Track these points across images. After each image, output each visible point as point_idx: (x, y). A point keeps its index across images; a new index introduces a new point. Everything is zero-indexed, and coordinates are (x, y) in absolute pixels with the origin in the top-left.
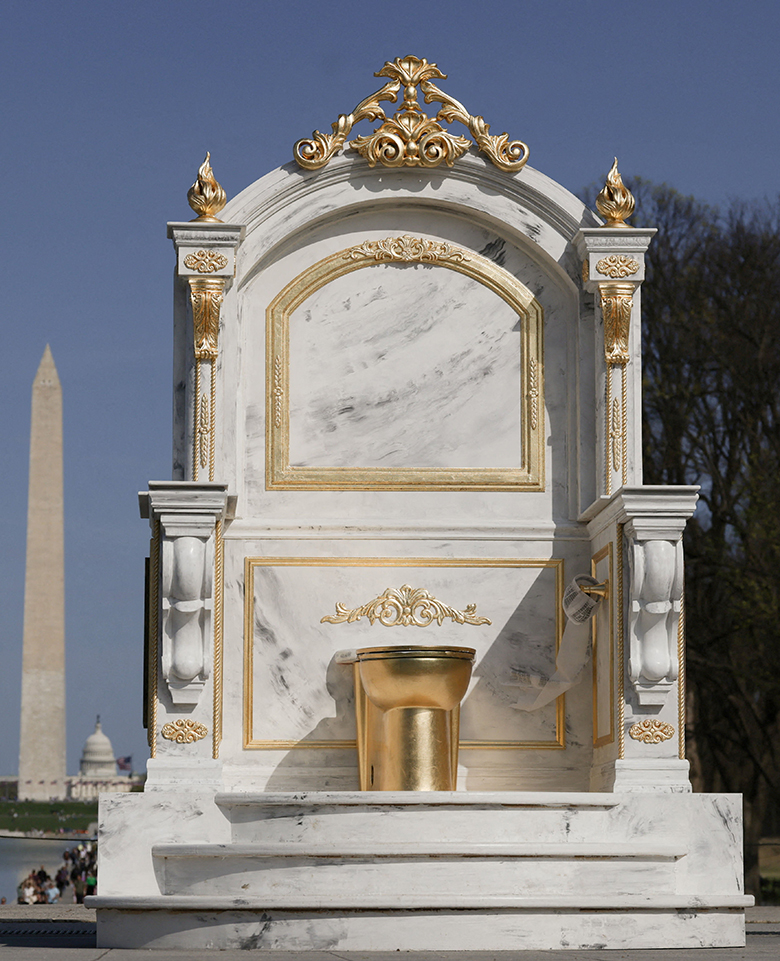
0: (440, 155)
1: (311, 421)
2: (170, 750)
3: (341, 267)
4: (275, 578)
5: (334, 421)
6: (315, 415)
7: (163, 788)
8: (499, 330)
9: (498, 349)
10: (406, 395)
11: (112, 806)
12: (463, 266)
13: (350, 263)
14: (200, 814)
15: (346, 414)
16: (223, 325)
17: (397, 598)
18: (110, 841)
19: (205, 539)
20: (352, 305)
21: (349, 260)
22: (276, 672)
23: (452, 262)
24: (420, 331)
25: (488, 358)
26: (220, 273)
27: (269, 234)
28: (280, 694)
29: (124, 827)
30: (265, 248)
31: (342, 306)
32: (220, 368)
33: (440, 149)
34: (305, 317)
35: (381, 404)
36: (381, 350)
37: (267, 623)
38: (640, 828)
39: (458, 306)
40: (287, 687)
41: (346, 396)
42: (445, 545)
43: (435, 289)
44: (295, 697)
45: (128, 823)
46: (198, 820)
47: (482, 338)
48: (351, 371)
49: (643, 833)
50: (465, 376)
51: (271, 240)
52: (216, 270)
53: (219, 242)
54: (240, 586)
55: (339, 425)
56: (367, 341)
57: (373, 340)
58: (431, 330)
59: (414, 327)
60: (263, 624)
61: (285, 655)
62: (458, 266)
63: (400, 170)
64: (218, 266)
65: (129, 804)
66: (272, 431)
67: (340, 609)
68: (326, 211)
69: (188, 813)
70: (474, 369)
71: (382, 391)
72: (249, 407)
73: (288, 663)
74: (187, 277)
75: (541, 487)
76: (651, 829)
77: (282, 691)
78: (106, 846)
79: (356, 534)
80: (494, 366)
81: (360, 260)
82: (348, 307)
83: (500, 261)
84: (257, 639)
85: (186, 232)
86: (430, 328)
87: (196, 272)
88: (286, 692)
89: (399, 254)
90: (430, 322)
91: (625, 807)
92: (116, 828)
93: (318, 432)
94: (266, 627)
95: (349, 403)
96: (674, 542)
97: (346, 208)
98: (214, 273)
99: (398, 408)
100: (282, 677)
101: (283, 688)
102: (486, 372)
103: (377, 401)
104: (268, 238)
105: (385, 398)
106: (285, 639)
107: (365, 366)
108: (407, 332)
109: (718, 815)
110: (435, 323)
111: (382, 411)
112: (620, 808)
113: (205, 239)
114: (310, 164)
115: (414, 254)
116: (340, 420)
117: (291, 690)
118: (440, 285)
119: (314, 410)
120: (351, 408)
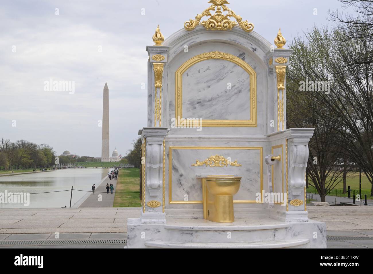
0: (228, 27)
1: (188, 106)
2: (149, 210)
3: (197, 60)
4: (178, 153)
5: (195, 106)
6: (190, 104)
7: (147, 222)
8: (244, 79)
9: (243, 85)
10: (216, 98)
11: (132, 230)
12: (233, 60)
13: (200, 59)
14: (159, 232)
15: (199, 104)
16: (163, 77)
17: (214, 159)
18: (131, 241)
19: (161, 145)
20: (200, 72)
21: (200, 58)
22: (178, 180)
23: (230, 59)
24: (220, 80)
25: (240, 88)
26: (163, 61)
27: (176, 50)
28: (180, 187)
29: (135, 236)
30: (175, 54)
31: (197, 72)
32: (162, 90)
33: (228, 25)
34: (186, 75)
35: (209, 101)
36: (209, 85)
37: (176, 166)
38: (295, 234)
39: (232, 72)
40: (182, 185)
41: (199, 99)
42: (228, 143)
43: (225, 67)
44: (184, 188)
45: (137, 235)
46: (158, 234)
47: (238, 81)
48: (200, 91)
49: (296, 236)
50: (233, 93)
51: (177, 52)
52: (162, 60)
53: (162, 52)
54: (168, 155)
55: (197, 107)
56: (205, 82)
57: (207, 82)
58: (224, 80)
59: (219, 77)
60: (174, 166)
61: (181, 175)
62: (231, 61)
63: (216, 31)
64: (162, 59)
65: (137, 229)
66: (177, 109)
67: (197, 162)
68: (193, 43)
69: (156, 231)
70: (236, 91)
71: (209, 97)
72: (170, 102)
73: (182, 178)
74: (153, 62)
75: (256, 126)
76: (299, 234)
77: (180, 186)
78: (130, 242)
79: (202, 140)
80: (242, 90)
81: (203, 58)
82: (199, 72)
83: (243, 59)
84: (173, 171)
85: (152, 49)
86: (223, 78)
87: (155, 61)
88: (181, 187)
89: (214, 56)
90: (223, 77)
91: (291, 228)
92: (133, 237)
93: (190, 109)
94: (175, 167)
95: (200, 101)
96: (305, 145)
97: (199, 42)
98: (161, 61)
99: (214, 102)
100: (180, 182)
101: (180, 185)
102: (240, 91)
103: (208, 100)
104: (176, 51)
105: (210, 99)
106: (182, 171)
107: (204, 89)
108: (217, 80)
109: (319, 230)
110: (225, 77)
111: (209, 103)
112: (289, 228)
113: (158, 51)
114: (189, 29)
115: (219, 57)
116: (197, 106)
117: (183, 186)
118: (226, 66)
119: (189, 103)
120: (200, 102)
